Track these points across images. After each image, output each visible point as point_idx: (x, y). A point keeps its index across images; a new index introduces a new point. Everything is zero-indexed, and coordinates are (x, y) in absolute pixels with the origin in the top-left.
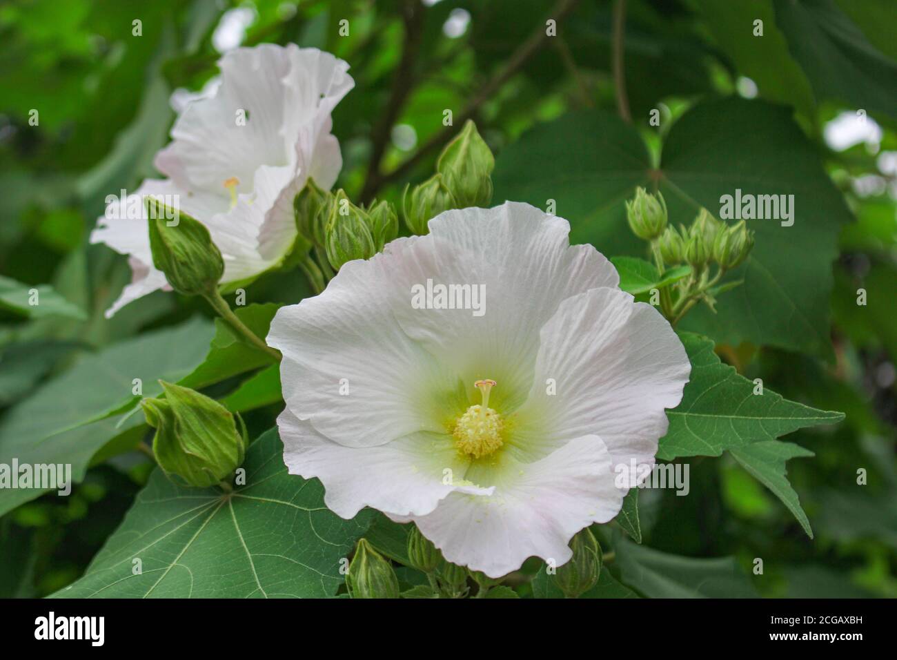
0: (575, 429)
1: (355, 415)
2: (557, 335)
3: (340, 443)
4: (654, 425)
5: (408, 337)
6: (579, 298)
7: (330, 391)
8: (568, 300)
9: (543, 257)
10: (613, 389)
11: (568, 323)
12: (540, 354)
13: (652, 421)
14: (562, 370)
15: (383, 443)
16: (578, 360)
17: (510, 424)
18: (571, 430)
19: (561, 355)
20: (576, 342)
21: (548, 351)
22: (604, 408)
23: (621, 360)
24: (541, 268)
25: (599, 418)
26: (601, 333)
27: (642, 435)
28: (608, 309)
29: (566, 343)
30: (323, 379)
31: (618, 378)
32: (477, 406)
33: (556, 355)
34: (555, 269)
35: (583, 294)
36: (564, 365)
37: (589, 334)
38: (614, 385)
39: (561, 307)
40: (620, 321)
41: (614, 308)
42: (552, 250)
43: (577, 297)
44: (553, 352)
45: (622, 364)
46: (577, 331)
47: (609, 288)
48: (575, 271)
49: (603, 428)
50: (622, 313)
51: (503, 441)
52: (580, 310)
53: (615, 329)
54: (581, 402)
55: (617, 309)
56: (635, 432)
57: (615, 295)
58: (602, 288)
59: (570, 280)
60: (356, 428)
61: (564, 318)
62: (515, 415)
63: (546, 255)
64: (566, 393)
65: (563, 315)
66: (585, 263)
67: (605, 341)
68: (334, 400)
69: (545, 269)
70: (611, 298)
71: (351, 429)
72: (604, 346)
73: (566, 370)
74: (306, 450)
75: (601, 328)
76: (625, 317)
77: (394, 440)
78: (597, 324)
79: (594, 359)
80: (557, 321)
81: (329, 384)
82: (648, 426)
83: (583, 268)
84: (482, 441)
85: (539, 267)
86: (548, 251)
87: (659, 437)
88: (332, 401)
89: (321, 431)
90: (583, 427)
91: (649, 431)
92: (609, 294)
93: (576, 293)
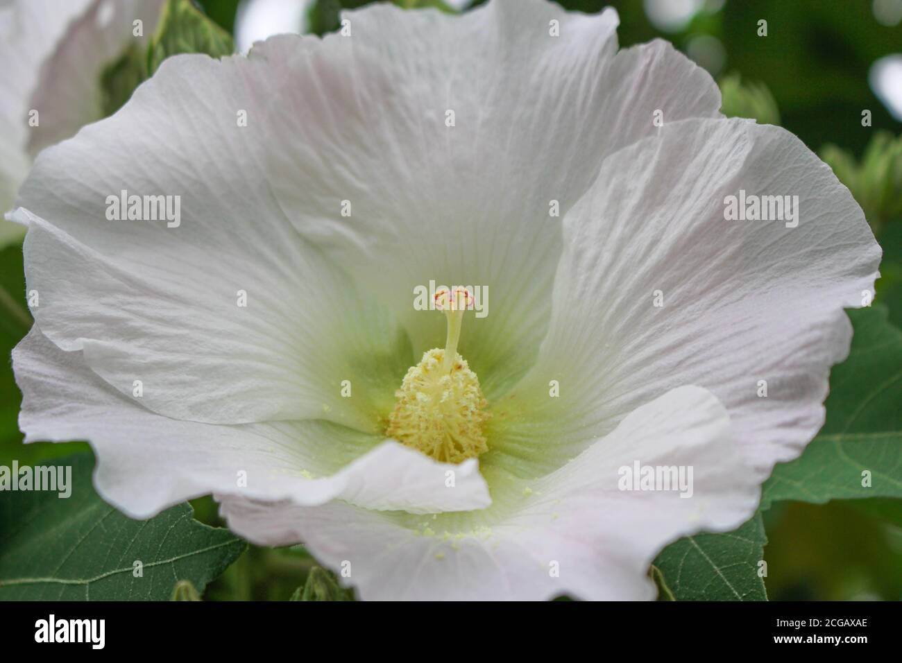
0: (640, 391)
1: (183, 358)
2: (598, 223)
3: (147, 405)
4: (819, 340)
5: (298, 235)
6: (640, 150)
7: (128, 307)
8: (618, 153)
9: (566, 81)
10: (718, 306)
11: (618, 197)
12: (564, 265)
13: (816, 334)
14: (608, 284)
15: (240, 421)
16: (642, 261)
17: (503, 415)
18: (631, 395)
19: (606, 257)
20: (636, 229)
21: (579, 255)
22: (700, 343)
23: (731, 249)
24: (563, 99)
25: (694, 360)
26: (688, 204)
27: (792, 367)
28: (702, 156)
29: (618, 232)
30: (115, 281)
31: (727, 285)
32: (437, 351)
33: (597, 258)
34: (590, 101)
35: (649, 139)
36: (614, 274)
37: (663, 210)
38: (719, 299)
39: (605, 168)
40: (728, 170)
41: (713, 151)
42: (584, 65)
43: (635, 146)
44: (589, 255)
45: (734, 257)
46: (638, 207)
47: (701, 119)
48: (630, 96)
49: (702, 375)
50: (731, 155)
51: (488, 444)
52: (644, 168)
53: (717, 187)
54: (650, 339)
55: (719, 152)
56: (777, 365)
57: (715, 127)
58: (688, 120)
59: (621, 116)
60: (183, 383)
61: (611, 186)
62: (512, 397)
63: (572, 78)
64: (619, 326)
65: (608, 184)
66: (650, 77)
67: (699, 214)
68: (138, 323)
69: (570, 103)
70: (707, 135)
71: (172, 384)
72: (696, 224)
73: (619, 282)
74: (71, 410)
75: (687, 195)
76: (736, 161)
77: (263, 422)
78: (679, 188)
79: (675, 253)
80: (597, 198)
81: (127, 293)
82: (806, 346)
83: (647, 86)
84: (445, 439)
85: (558, 100)
86: (577, 69)
87: (830, 362)
88: (131, 324)
89: (108, 378)
90: (659, 384)
91: (808, 355)
92: (702, 129)
93: (631, 140)
